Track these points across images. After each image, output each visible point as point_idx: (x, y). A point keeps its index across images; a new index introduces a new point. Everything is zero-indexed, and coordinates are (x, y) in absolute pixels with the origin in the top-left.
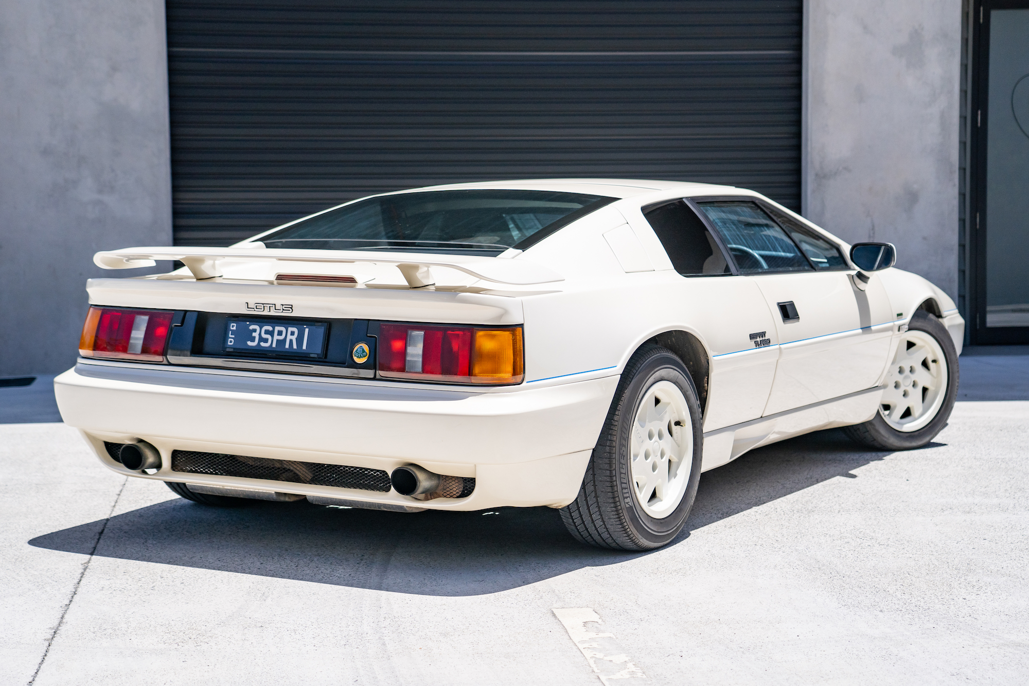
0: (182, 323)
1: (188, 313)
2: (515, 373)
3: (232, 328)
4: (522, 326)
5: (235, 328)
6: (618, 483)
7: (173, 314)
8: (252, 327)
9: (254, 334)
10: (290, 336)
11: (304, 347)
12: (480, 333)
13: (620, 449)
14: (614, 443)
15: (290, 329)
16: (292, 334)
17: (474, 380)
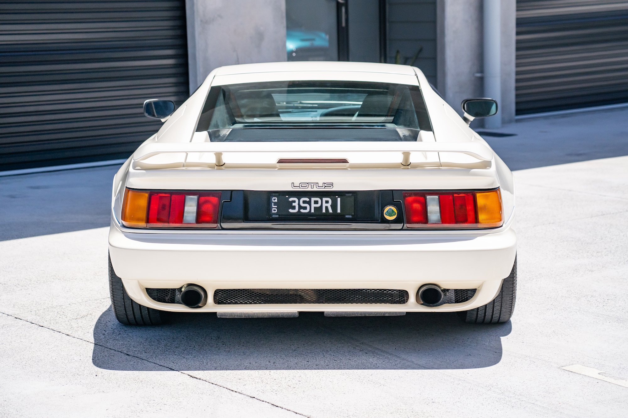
0: (231, 199)
1: (233, 192)
3: (273, 201)
4: (499, 188)
5: (276, 201)
7: (221, 193)
8: (291, 199)
9: (294, 204)
10: (326, 204)
11: (339, 211)
12: (479, 195)
15: (324, 199)
16: (327, 202)
17: (479, 226)
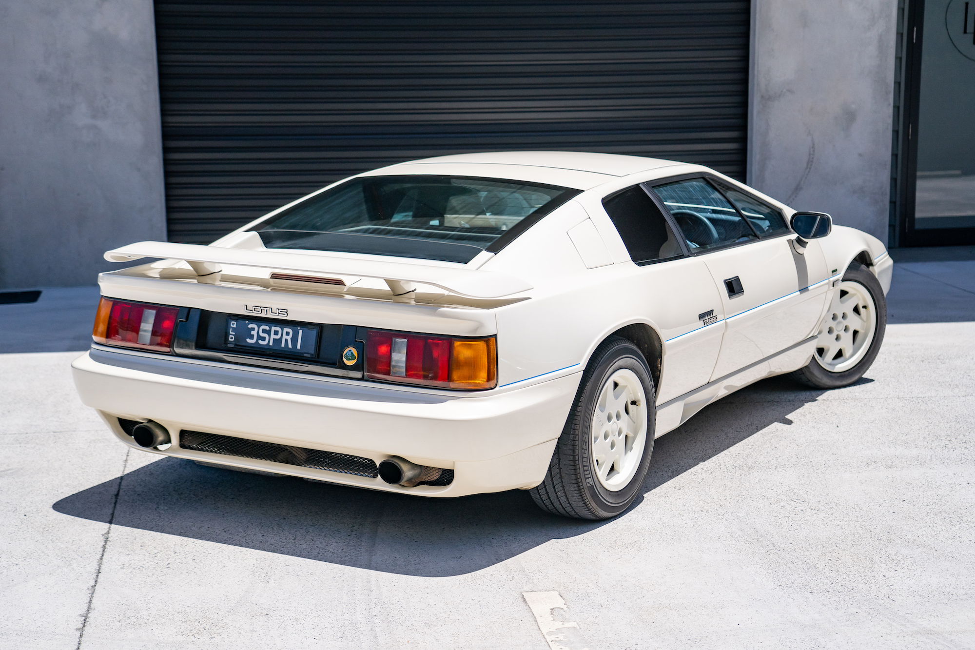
0: (187, 318)
1: (191, 310)
2: (489, 379)
3: (232, 326)
4: (495, 336)
5: (235, 326)
6: (580, 466)
7: (179, 310)
8: (250, 326)
9: (252, 333)
10: (286, 336)
11: (299, 347)
12: (457, 343)
13: (583, 436)
14: (577, 432)
15: (286, 330)
16: (288, 334)
17: (452, 385)
